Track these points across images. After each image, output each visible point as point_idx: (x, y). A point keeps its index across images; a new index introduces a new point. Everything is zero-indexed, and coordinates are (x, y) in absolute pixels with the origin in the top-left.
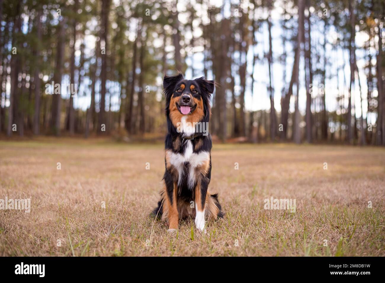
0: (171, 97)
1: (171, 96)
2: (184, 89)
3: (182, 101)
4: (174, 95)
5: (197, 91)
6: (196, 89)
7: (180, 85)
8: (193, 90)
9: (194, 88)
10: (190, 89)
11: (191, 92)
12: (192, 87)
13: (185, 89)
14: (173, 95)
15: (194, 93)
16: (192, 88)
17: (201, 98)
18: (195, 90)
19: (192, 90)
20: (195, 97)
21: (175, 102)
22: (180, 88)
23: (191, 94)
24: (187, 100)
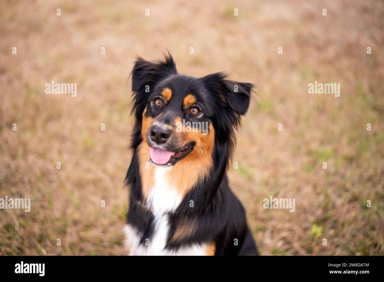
0: (142, 113)
2: (169, 102)
3: (150, 138)
5: (199, 111)
6: (197, 106)
7: (162, 90)
8: (191, 108)
10: (183, 105)
11: (184, 111)
12: (189, 99)
13: (172, 103)
14: (145, 110)
15: (191, 115)
16: (188, 103)
18: (195, 108)
19: (186, 107)
22: (160, 97)
24: (159, 137)
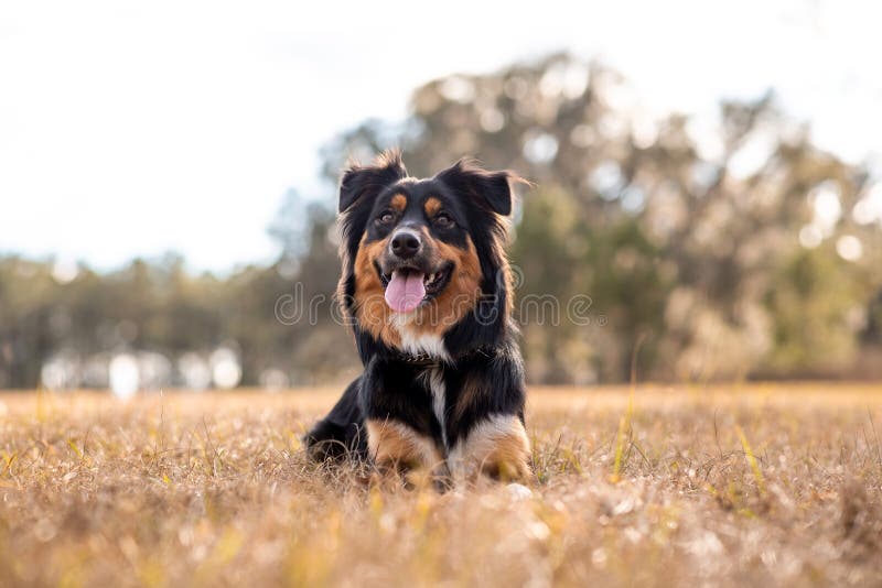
0: (358, 243)
1: (360, 238)
2: (403, 212)
4: (369, 235)
5: (449, 219)
6: (445, 211)
8: (438, 216)
9: (440, 209)
10: (425, 213)
11: (429, 220)
12: (432, 204)
13: (408, 210)
14: (365, 237)
15: (439, 226)
16: (433, 209)
17: (470, 241)
18: (443, 215)
19: (430, 215)
20: (443, 241)
21: (370, 259)
22: (390, 209)
23: (425, 230)
24: (406, 247)
